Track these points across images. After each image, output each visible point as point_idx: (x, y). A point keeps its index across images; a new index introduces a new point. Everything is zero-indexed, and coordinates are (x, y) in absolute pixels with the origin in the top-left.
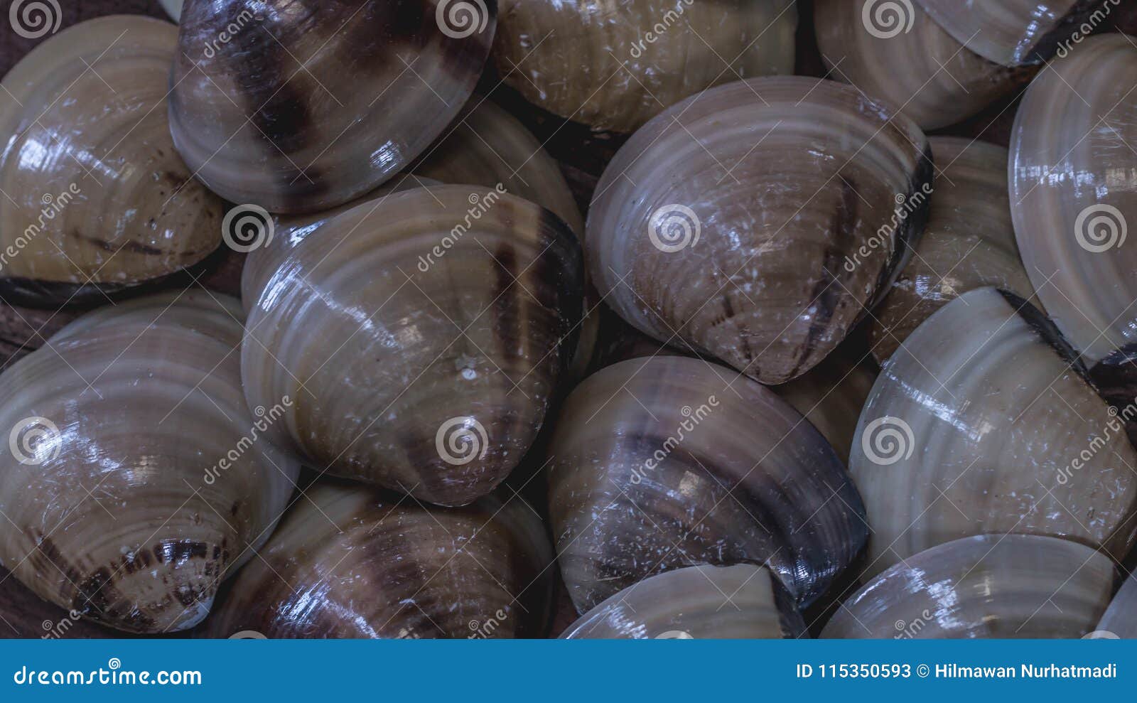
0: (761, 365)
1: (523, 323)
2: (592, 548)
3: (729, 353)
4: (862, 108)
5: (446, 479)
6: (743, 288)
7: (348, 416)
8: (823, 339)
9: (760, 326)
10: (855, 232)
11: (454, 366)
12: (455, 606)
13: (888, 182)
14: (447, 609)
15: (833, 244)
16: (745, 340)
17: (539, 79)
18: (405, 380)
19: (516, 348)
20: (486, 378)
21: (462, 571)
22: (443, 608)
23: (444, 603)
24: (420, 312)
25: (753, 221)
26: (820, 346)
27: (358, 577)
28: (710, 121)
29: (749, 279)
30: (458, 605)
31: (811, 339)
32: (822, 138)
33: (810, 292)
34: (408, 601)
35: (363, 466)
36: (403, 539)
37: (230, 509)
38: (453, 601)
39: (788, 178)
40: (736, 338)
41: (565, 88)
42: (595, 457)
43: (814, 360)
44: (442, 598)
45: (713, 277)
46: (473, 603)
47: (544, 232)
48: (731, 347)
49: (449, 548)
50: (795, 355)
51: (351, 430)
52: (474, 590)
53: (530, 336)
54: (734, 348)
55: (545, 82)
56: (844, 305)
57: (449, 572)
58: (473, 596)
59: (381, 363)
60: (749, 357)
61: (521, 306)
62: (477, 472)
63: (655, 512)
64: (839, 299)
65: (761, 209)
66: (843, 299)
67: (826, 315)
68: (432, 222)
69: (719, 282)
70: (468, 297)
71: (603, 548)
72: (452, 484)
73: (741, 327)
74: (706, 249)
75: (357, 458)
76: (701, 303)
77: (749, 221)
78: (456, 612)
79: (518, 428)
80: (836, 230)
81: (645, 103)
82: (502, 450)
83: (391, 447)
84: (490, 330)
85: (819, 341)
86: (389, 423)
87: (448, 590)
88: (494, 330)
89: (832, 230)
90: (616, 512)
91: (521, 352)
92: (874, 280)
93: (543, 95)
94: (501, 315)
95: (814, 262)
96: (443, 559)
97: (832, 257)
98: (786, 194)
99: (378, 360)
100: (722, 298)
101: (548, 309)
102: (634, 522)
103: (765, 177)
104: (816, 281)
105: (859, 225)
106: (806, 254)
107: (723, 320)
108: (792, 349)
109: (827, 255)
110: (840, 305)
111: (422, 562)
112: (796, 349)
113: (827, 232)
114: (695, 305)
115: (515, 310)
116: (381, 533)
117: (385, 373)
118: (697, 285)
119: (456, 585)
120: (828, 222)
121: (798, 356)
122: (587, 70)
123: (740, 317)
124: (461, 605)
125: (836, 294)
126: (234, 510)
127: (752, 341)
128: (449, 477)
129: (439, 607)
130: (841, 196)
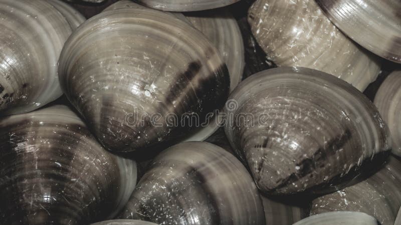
0: (262, 177)
1: (183, 93)
2: (144, 198)
3: (254, 163)
4: (375, 116)
5: (109, 129)
6: (277, 139)
7: (91, 77)
8: (294, 184)
9: (273, 159)
10: (337, 151)
11: (144, 87)
12: (75, 180)
13: (364, 146)
14: (71, 179)
15: (325, 148)
16: (263, 161)
17: (261, 24)
18: (122, 77)
19: (173, 100)
20: (153, 100)
21: (89, 171)
22: (70, 176)
23: (71, 176)
24: (148, 58)
25: (300, 117)
26: (290, 186)
27: (49, 143)
28: (312, 78)
29: (282, 137)
30: (76, 181)
31: (288, 180)
32: (351, 112)
33: (302, 159)
34: (59, 164)
35: (83, 102)
36: (77, 144)
37: (23, 84)
38: (75, 178)
39: (326, 113)
40: (260, 158)
41: (268, 33)
42: (172, 166)
43: (284, 190)
44: (73, 173)
45: (269, 127)
46: (82, 185)
47: (218, 71)
48: (256, 161)
49: (91, 159)
50: (277, 182)
51: (88, 83)
52: (87, 181)
53: (182, 101)
54: (257, 162)
55: (263, 26)
56: (312, 176)
57: (83, 167)
58: (84, 182)
59: (119, 65)
60: (259, 169)
61: (188, 87)
62: (123, 136)
63: (177, 200)
64: (311, 172)
65: (307, 115)
66: (313, 173)
67: (302, 174)
68: (179, 34)
69: (269, 131)
70: (170, 67)
71: (147, 201)
72: (110, 134)
73: (265, 154)
74: (274, 115)
75: (82, 97)
76: (257, 135)
77: (298, 116)
78: (73, 182)
79: (151, 131)
80: (330, 144)
81: (294, 60)
82: (139, 135)
83: (98, 100)
84: (169, 85)
85: (291, 183)
86: (104, 89)
87: (77, 172)
88: (171, 86)
89: (328, 143)
90: (163, 190)
91: (174, 102)
92: (331, 176)
93: (258, 32)
94: (177, 83)
95: (312, 149)
96: (85, 161)
97: (321, 153)
98: (320, 117)
99: (118, 63)
100: (266, 138)
101: (197, 98)
102: (167, 198)
103: (317, 106)
104: (307, 157)
105: (341, 150)
106: (311, 144)
107: (260, 147)
108: (279, 178)
109: (319, 150)
110: (310, 175)
111: (77, 156)
112: (280, 180)
113: (326, 142)
114: (254, 135)
115: (184, 87)
116: (71, 136)
117: (117, 70)
118: (261, 127)
119: (82, 174)
120: (329, 139)
121: (279, 184)
122: (281, 31)
123: (267, 150)
124: (77, 181)
125: (312, 169)
126: (25, 86)
127: (265, 163)
128: (110, 129)
129: (68, 175)
130: (342, 135)
